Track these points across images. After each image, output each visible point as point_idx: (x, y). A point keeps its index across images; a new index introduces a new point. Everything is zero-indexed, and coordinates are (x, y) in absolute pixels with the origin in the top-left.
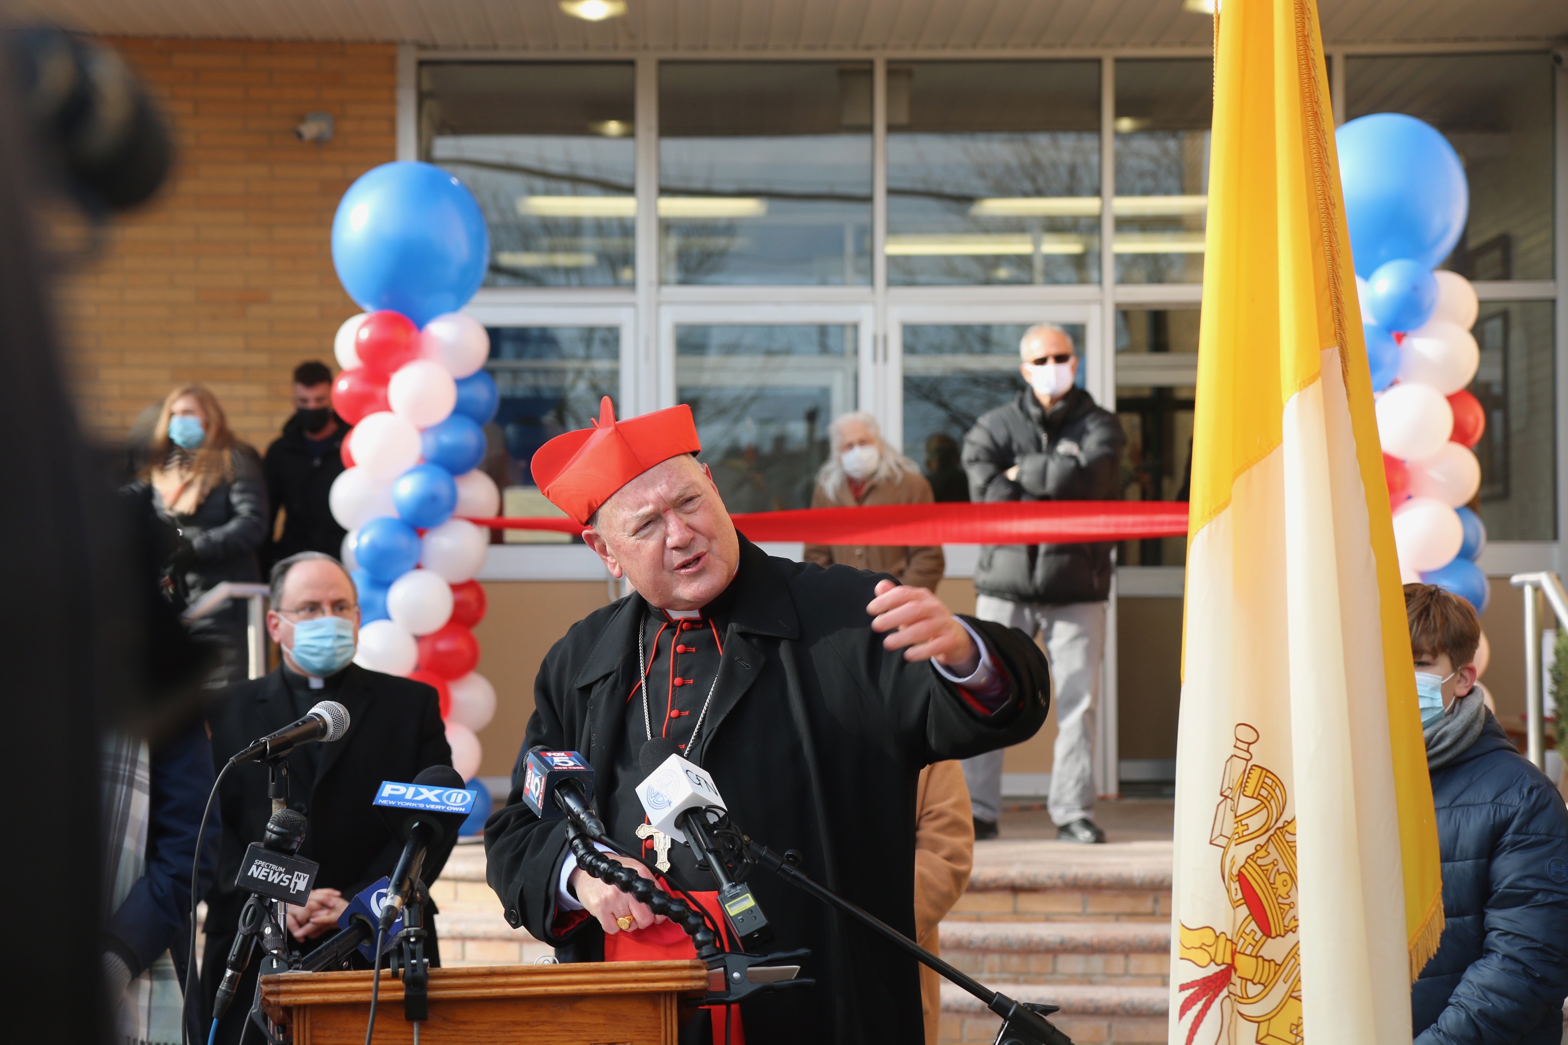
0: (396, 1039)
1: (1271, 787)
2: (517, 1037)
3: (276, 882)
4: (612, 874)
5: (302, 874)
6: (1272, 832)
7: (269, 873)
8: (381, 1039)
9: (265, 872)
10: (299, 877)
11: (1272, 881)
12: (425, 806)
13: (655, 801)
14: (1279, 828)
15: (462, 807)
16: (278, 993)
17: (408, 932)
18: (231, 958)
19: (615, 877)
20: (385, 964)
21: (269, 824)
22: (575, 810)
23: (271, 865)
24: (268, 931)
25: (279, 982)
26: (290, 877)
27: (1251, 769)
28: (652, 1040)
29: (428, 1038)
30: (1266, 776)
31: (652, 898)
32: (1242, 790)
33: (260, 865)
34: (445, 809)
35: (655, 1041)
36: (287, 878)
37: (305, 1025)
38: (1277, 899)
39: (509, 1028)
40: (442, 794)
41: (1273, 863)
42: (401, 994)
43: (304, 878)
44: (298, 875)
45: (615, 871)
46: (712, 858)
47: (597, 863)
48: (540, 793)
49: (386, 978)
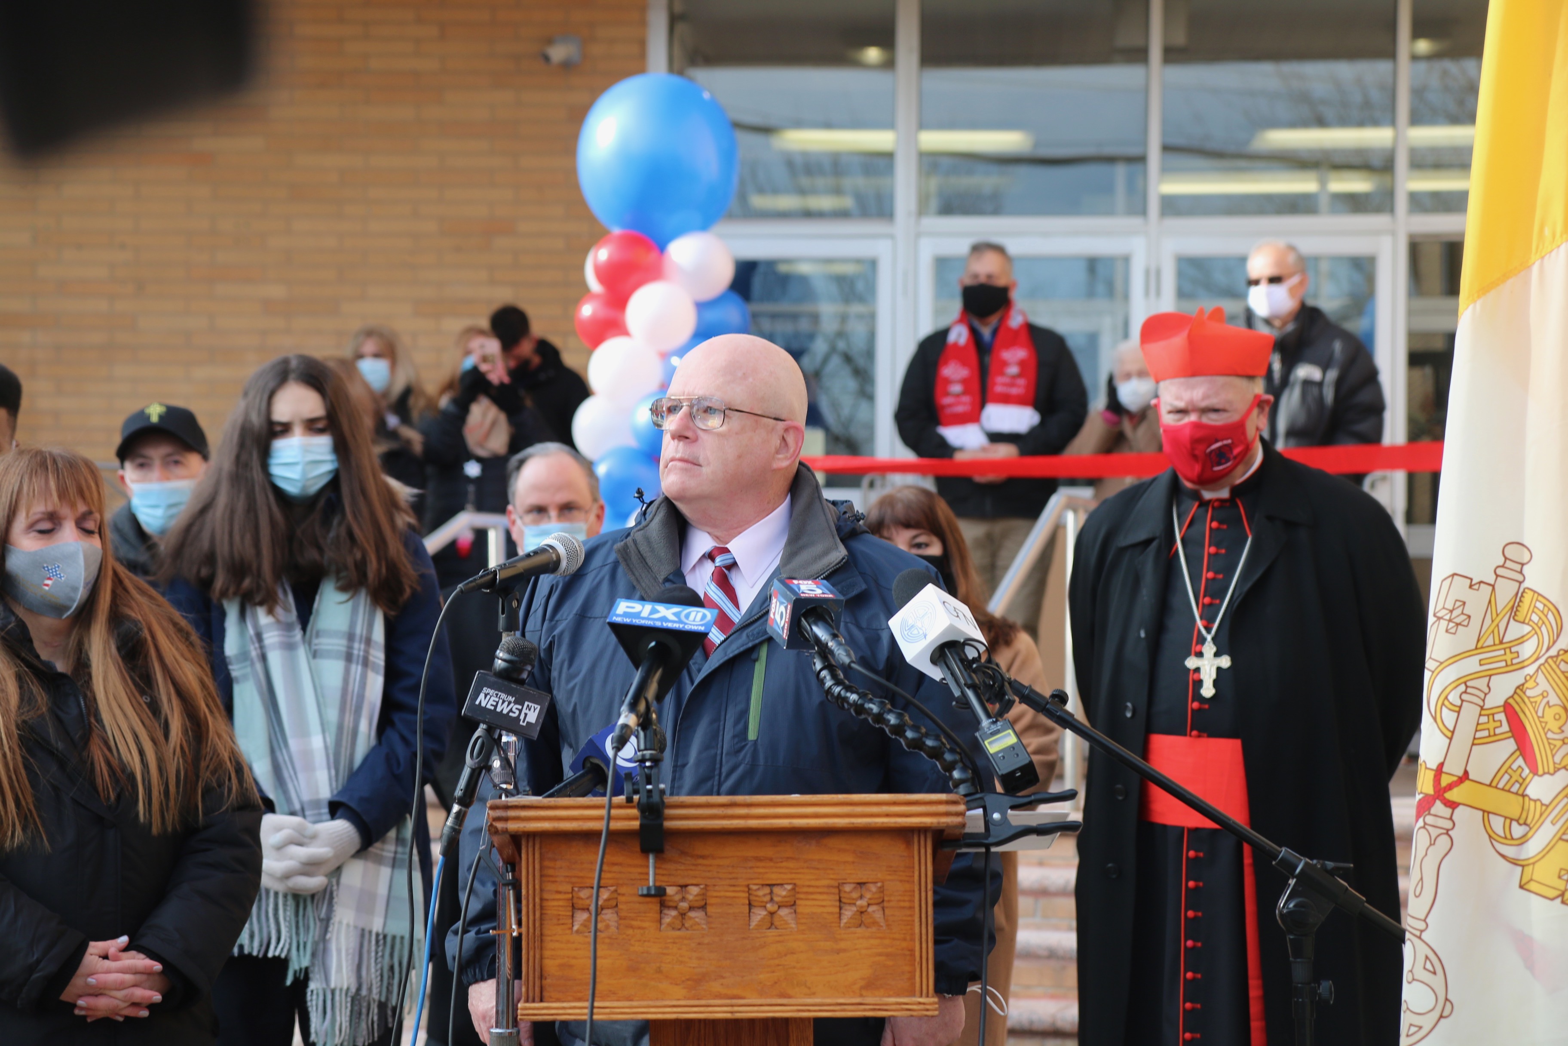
0: (630, 873)
1: (1542, 612)
2: (760, 873)
3: (505, 712)
4: (862, 705)
5: (533, 705)
6: (1542, 661)
7: (497, 703)
8: (615, 872)
9: (494, 701)
10: (529, 708)
11: (1540, 714)
12: (662, 624)
13: (909, 634)
14: (1551, 657)
15: (702, 625)
16: (506, 819)
17: (643, 756)
18: (458, 793)
19: (865, 709)
20: (617, 792)
21: (498, 651)
22: (823, 639)
23: (500, 694)
24: (497, 764)
25: (507, 807)
26: (520, 707)
27: (1524, 592)
28: (905, 881)
29: (665, 872)
30: (1537, 600)
31: (905, 731)
32: (1513, 614)
33: (489, 694)
34: (684, 627)
35: (908, 882)
36: (517, 709)
37: (534, 854)
38: (1546, 734)
39: (751, 864)
40: (679, 613)
41: (1542, 694)
42: (636, 824)
43: (535, 710)
44: (528, 706)
45: (865, 702)
46: (970, 694)
47: (846, 694)
48: (785, 621)
49: (620, 807)
